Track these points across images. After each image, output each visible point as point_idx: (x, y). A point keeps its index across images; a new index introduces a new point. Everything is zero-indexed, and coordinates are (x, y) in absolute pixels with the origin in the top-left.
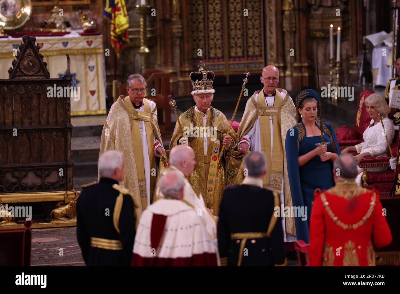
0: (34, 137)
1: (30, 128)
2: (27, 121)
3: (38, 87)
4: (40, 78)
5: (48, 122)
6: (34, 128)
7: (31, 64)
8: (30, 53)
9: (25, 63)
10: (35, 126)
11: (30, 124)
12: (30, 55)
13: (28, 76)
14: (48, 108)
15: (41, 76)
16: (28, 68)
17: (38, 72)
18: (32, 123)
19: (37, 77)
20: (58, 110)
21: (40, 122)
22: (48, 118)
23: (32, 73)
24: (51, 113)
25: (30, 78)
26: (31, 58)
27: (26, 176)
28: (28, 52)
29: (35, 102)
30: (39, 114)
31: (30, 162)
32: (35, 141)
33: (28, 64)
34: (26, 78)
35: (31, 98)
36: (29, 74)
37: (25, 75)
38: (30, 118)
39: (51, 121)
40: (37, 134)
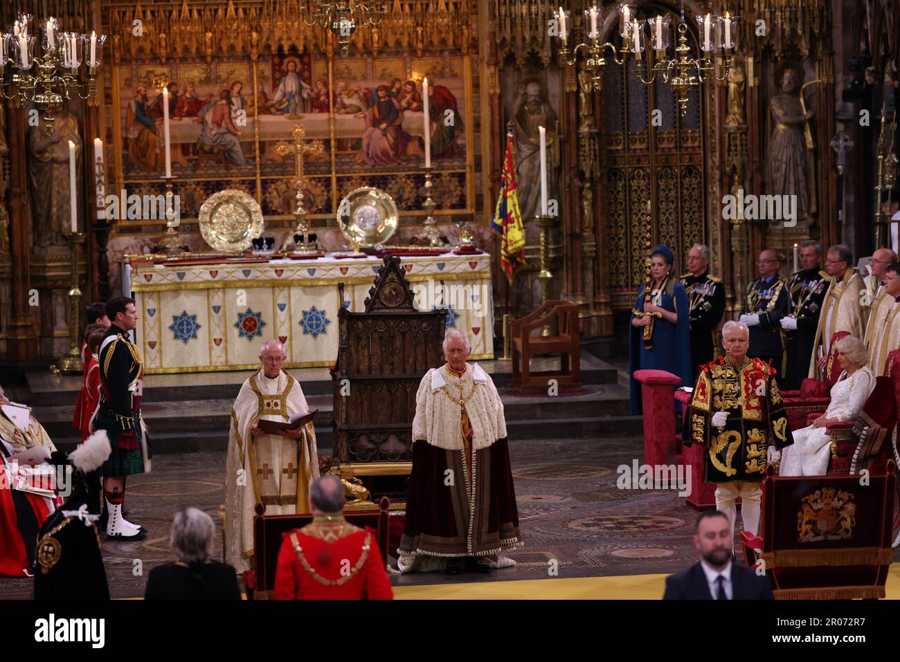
0: (397, 390)
1: (392, 376)
2: (387, 368)
3: (403, 323)
4: (406, 311)
5: (415, 369)
6: (396, 377)
7: (394, 293)
8: (393, 278)
9: (387, 291)
10: (398, 374)
11: (392, 372)
12: (392, 280)
13: (390, 308)
14: (415, 352)
15: (407, 308)
16: (390, 298)
17: (403, 303)
18: (395, 371)
19: (402, 310)
20: (429, 353)
21: (404, 370)
22: (415, 365)
23: (394, 305)
24: (420, 358)
25: (392, 311)
26: (393, 285)
27: (385, 441)
28: (390, 276)
29: (398, 343)
30: (404, 359)
31: (391, 423)
32: (398, 394)
33: (390, 292)
34: (387, 311)
35: (393, 337)
36: (391, 306)
37: (386, 307)
38: (392, 364)
39: (419, 368)
40: (400, 385)
